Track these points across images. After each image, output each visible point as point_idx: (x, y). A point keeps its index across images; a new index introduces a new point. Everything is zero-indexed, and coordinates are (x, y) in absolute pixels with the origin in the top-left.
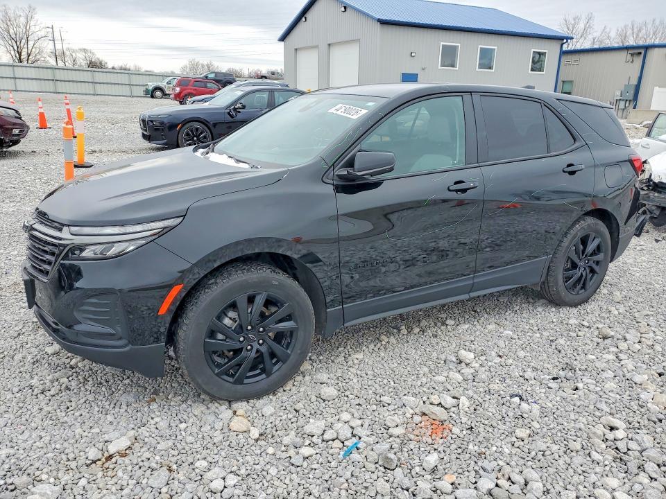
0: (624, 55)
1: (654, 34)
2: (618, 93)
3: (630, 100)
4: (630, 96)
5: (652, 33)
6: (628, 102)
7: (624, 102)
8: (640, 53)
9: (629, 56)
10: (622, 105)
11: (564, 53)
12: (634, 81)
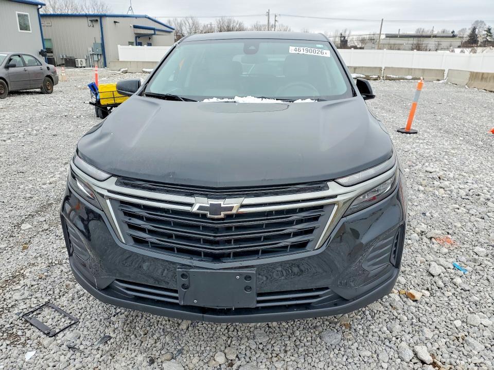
0: (85, 21)
1: (66, 6)
2: (90, 49)
3: (100, 55)
4: (99, 51)
5: (64, 5)
6: (99, 56)
7: (96, 56)
8: (97, 20)
9: (89, 22)
10: (95, 57)
11: (42, 16)
12: (99, 41)
